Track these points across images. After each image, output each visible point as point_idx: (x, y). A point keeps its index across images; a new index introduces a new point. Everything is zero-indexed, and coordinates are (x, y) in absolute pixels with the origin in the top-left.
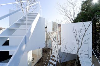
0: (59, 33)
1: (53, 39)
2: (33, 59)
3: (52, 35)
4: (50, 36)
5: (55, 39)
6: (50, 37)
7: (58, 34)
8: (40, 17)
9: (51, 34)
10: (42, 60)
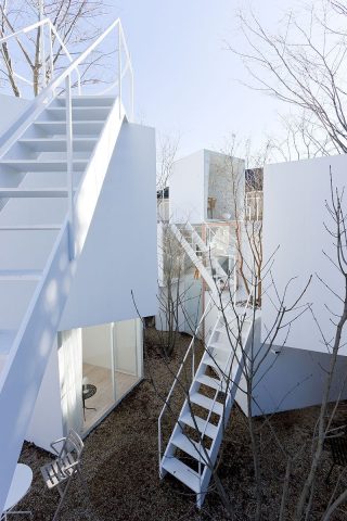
0: (250, 227)
1: (214, 272)
2: (89, 391)
3: (204, 249)
4: (192, 253)
5: (221, 273)
6: (188, 258)
7: (244, 236)
8: (125, 121)
9: (194, 235)
10: (140, 395)
